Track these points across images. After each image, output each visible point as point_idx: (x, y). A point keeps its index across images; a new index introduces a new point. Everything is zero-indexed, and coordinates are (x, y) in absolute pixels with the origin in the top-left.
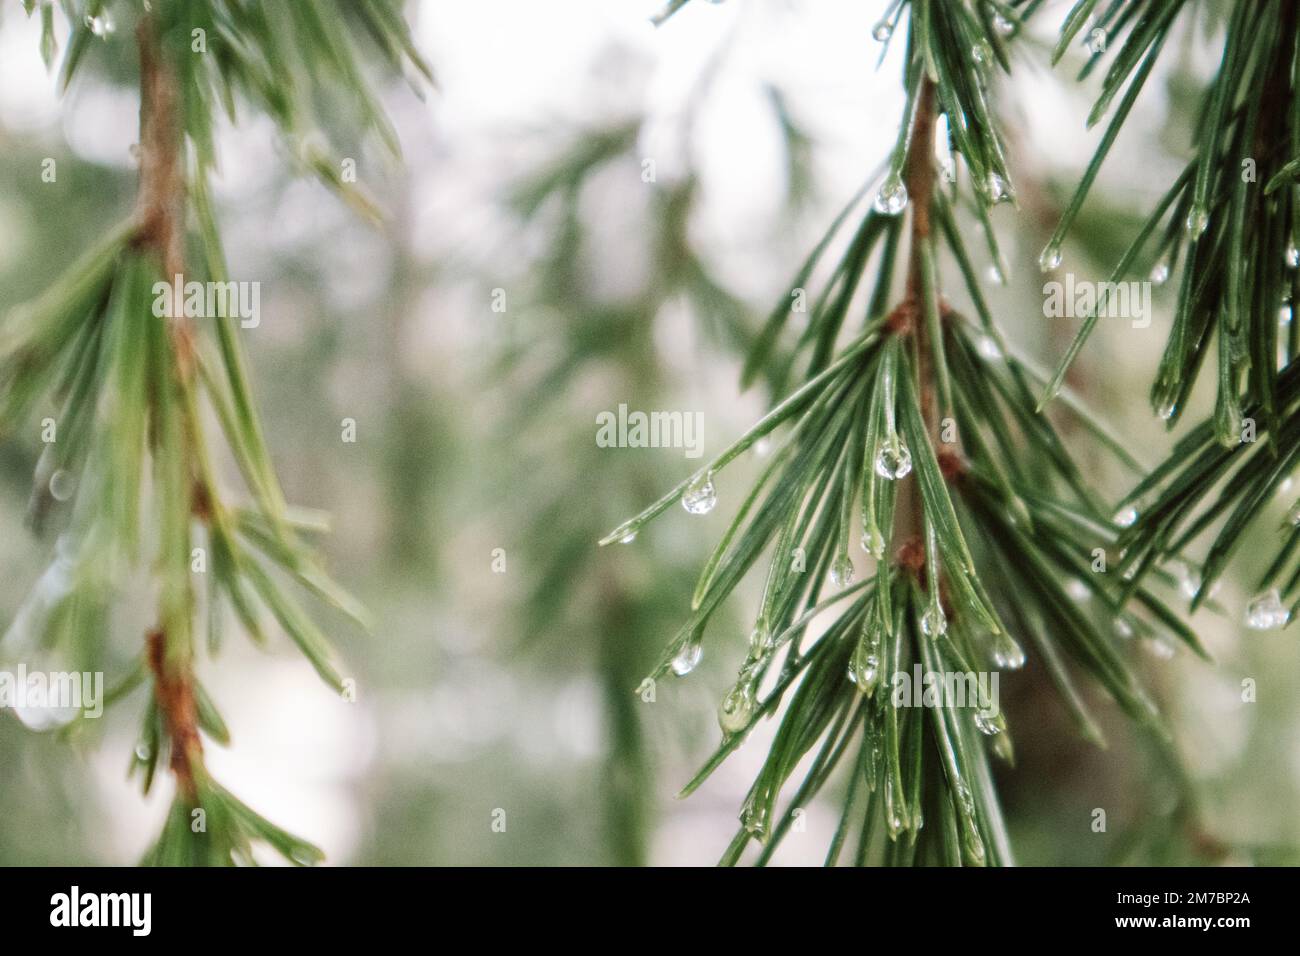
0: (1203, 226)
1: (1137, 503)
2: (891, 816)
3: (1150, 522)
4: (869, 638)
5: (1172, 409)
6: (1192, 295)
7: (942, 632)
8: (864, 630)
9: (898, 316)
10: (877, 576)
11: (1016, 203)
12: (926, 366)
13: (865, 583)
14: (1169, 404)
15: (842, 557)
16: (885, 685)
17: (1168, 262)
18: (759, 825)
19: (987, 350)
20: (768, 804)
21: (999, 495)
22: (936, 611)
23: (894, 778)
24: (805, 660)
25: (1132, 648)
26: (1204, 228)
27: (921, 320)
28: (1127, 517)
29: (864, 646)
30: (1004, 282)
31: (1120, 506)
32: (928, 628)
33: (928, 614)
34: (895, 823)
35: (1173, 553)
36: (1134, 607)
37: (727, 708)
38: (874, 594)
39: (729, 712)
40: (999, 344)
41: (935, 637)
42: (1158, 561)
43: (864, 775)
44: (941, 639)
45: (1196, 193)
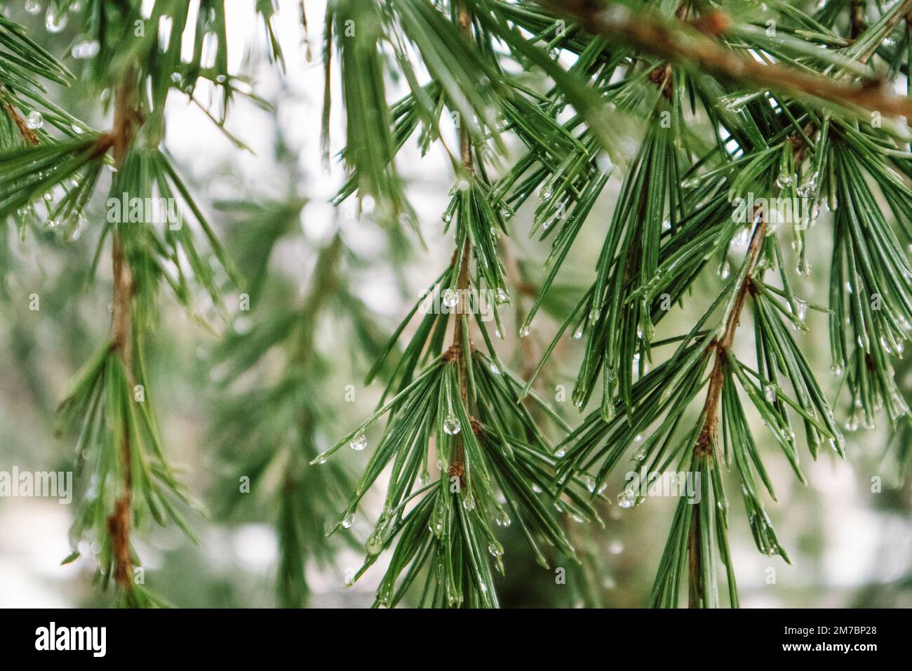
0: (597, 317)
1: (565, 446)
2: (449, 595)
3: (571, 456)
4: (438, 510)
5: (581, 403)
6: (592, 348)
7: (473, 508)
8: (436, 506)
9: (450, 353)
10: (441, 480)
11: (511, 303)
12: (463, 377)
13: (435, 484)
14: (580, 400)
15: (425, 471)
16: (444, 533)
17: (582, 331)
18: (386, 599)
19: (493, 369)
20: (390, 589)
21: (499, 442)
22: (470, 498)
23: (450, 577)
24: (405, 522)
25: (562, 517)
26: (597, 319)
27: (462, 355)
28: (561, 453)
29: (436, 514)
30: (502, 338)
31: (557, 448)
32: (467, 505)
33: (467, 499)
34: (451, 599)
35: (583, 471)
36: (564, 498)
37: (371, 542)
38: (440, 487)
39: (372, 545)
40: (499, 366)
41: (470, 510)
42: (575, 476)
43: (434, 575)
44: (473, 510)
45: (594, 301)
